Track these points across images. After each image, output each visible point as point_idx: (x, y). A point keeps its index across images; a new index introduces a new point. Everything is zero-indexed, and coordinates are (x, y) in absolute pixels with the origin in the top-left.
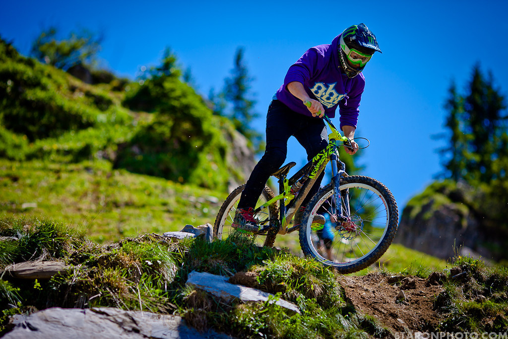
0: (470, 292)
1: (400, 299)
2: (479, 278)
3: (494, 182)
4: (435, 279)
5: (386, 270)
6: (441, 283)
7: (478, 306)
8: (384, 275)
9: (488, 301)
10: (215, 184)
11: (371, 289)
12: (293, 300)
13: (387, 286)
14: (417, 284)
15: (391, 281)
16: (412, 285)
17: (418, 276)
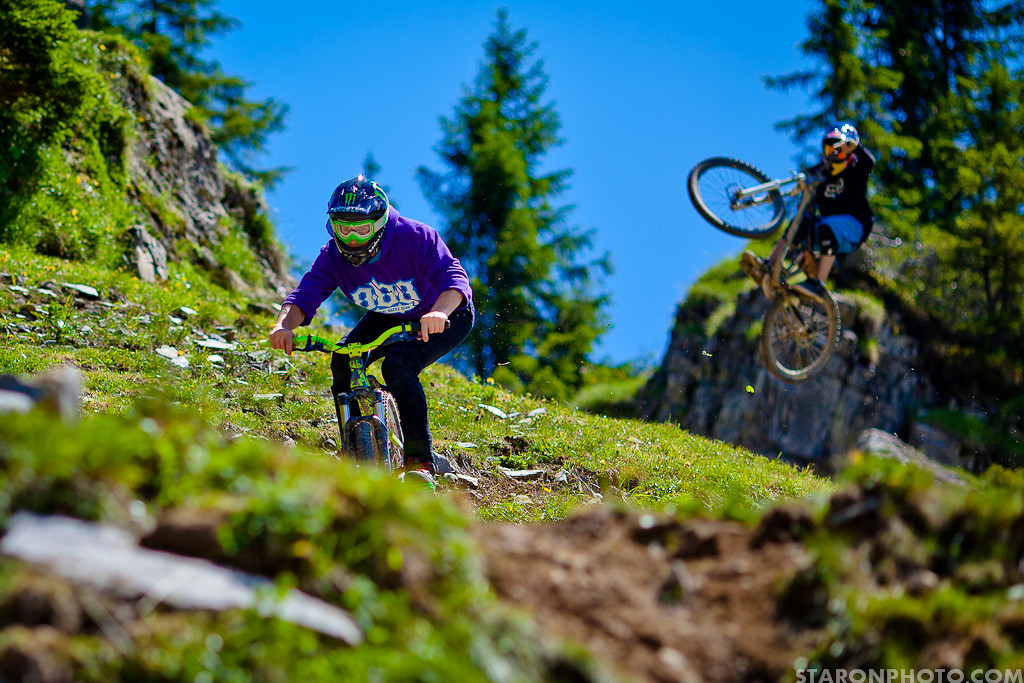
0: (888, 567)
1: (670, 592)
2: (917, 522)
3: (965, 221)
4: (780, 527)
5: (628, 501)
6: (797, 539)
7: (915, 609)
8: (620, 516)
9: (946, 594)
10: (92, 241)
11: (579, 560)
12: (334, 597)
13: (630, 551)
14: (724, 545)
15: (642, 537)
16: (707, 548)
17: (727, 517)
